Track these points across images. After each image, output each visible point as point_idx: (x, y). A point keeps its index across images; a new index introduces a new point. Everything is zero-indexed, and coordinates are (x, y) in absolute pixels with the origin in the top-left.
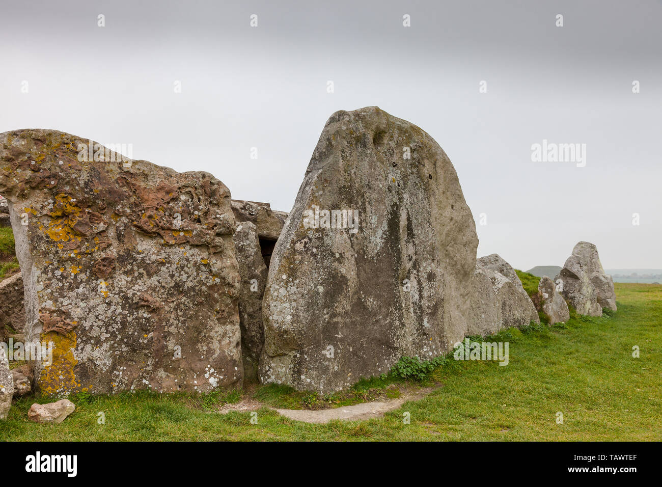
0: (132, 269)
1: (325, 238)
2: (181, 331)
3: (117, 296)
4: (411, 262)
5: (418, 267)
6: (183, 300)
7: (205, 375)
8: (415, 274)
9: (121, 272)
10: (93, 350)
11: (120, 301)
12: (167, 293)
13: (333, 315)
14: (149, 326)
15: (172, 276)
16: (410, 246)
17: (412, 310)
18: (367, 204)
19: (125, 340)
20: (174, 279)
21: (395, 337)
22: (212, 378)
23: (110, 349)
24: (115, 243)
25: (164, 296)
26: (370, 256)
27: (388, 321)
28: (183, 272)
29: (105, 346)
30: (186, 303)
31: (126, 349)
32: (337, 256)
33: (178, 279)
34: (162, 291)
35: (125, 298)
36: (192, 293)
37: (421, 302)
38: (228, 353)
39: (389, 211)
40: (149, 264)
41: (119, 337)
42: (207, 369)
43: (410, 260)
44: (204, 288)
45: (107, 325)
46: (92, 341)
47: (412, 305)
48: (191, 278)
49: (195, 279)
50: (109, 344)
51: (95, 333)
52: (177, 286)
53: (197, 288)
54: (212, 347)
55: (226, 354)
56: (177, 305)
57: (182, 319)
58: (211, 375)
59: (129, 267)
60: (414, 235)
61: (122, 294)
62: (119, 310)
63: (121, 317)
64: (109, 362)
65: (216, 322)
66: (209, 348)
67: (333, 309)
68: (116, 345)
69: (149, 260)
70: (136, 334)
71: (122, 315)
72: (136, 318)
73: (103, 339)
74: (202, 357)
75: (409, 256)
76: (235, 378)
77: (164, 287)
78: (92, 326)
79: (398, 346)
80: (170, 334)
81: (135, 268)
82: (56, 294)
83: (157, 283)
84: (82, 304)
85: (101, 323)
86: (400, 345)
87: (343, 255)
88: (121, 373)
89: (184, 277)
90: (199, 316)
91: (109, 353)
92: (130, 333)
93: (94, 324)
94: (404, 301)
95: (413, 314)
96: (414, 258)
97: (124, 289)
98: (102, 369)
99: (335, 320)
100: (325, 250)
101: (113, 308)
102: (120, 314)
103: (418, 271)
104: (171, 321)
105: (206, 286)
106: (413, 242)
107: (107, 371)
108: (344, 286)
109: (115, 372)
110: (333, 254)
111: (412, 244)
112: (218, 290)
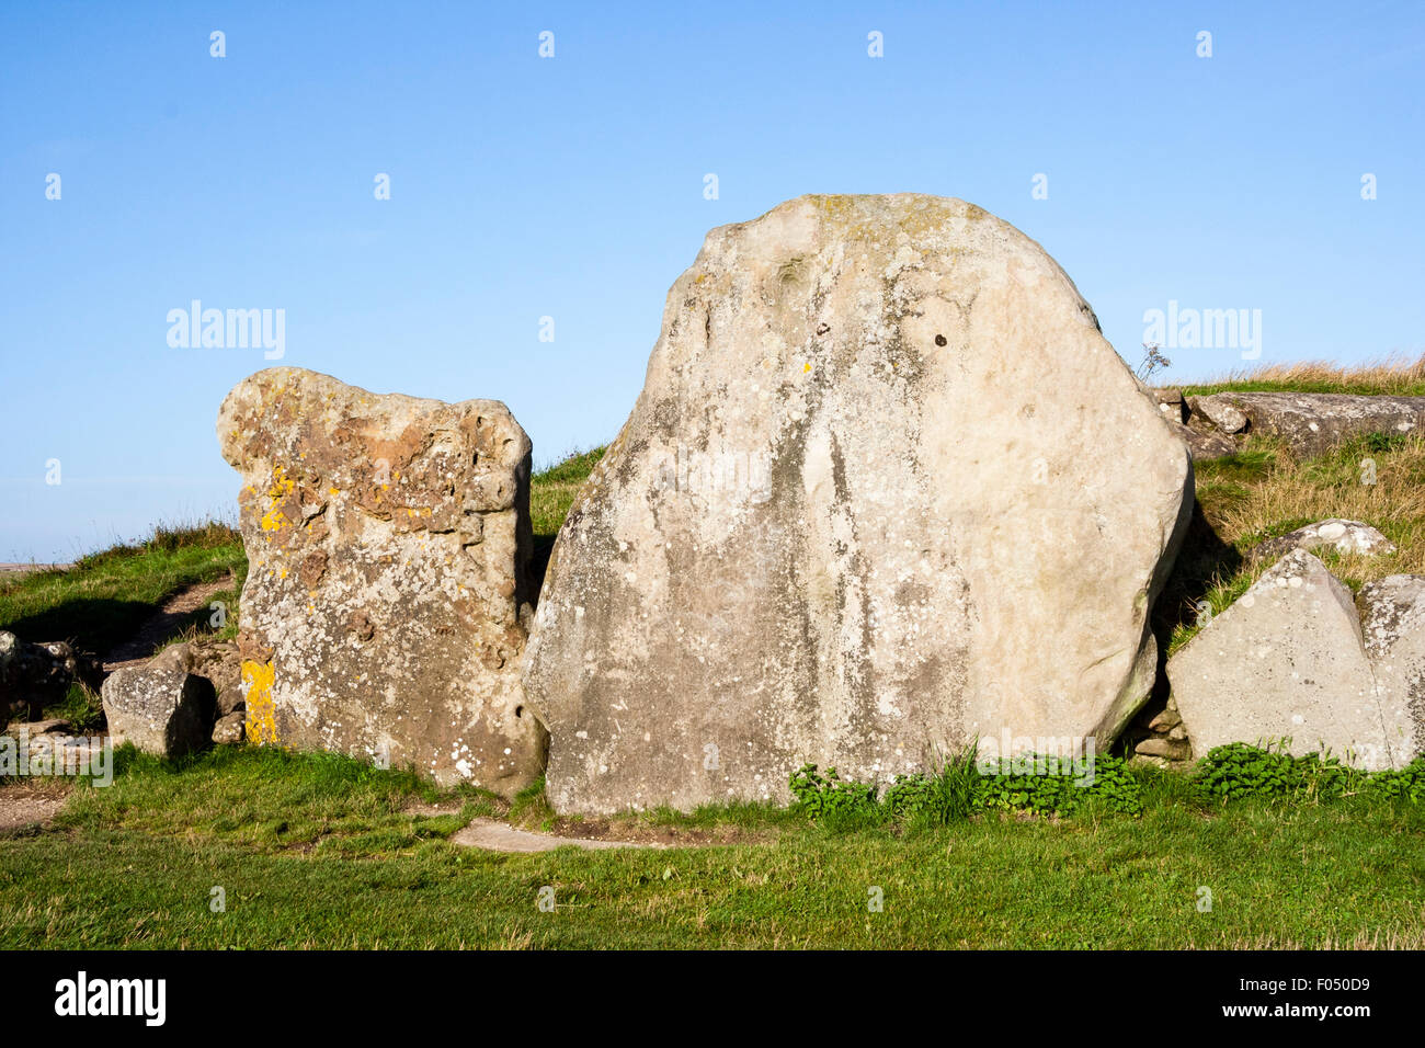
0: (352, 573)
1: (606, 512)
2: (408, 675)
3: (322, 614)
4: (846, 558)
5: (864, 569)
6: (411, 624)
7: (453, 754)
8: (855, 586)
9: (338, 577)
10: (291, 691)
11: (324, 620)
12: (390, 611)
13: (608, 665)
14: (362, 662)
15: (398, 584)
16: (840, 519)
17: (840, 670)
18: (713, 432)
19: (329, 681)
20: (400, 589)
21: (779, 728)
22: (463, 761)
23: (312, 693)
24: (335, 532)
25: (385, 616)
26: (704, 546)
27: (759, 689)
28: (415, 579)
29: (307, 686)
30: (417, 629)
31: (332, 695)
32: (623, 547)
33: (407, 589)
34: (385, 608)
35: (332, 617)
36: (426, 614)
37: (866, 652)
38: (491, 722)
39: (775, 442)
40: (369, 564)
41: (321, 675)
42: (456, 744)
43: (842, 552)
44: (448, 606)
45: (306, 656)
46: (290, 679)
47: (841, 658)
48: (424, 590)
49: (432, 590)
50: (309, 684)
51: (292, 666)
52: (405, 600)
53: (435, 605)
54: (470, 709)
55: (488, 722)
56: (400, 631)
57: (408, 655)
58: (461, 756)
59: (348, 569)
60: (850, 494)
61: (328, 611)
62: (322, 635)
63: (323, 644)
64: (314, 713)
65: (481, 665)
66: (465, 710)
67: (607, 653)
68: (318, 687)
69: (371, 558)
70: (344, 673)
71: (325, 642)
72: (343, 649)
73: (302, 677)
74: (454, 723)
75: (839, 543)
76: (501, 767)
77: (386, 602)
78: (288, 656)
79: (787, 747)
80: (388, 678)
81: (355, 571)
82: (258, 608)
83: (377, 596)
84: (282, 624)
85: (299, 653)
86: (791, 744)
87: (635, 545)
88: (332, 731)
89: (416, 587)
90: (444, 652)
91: (311, 699)
92: (336, 671)
93: (291, 653)
94: (827, 649)
95: (842, 680)
96: (853, 548)
97: (333, 604)
98: (304, 721)
99: (611, 674)
100: (601, 535)
101: (315, 631)
102: (322, 640)
103: (864, 579)
104: (390, 656)
105: (451, 603)
106: (848, 510)
107: (313, 726)
108: (634, 609)
109: (325, 728)
110: (614, 545)
111: (844, 515)
112: (472, 610)
